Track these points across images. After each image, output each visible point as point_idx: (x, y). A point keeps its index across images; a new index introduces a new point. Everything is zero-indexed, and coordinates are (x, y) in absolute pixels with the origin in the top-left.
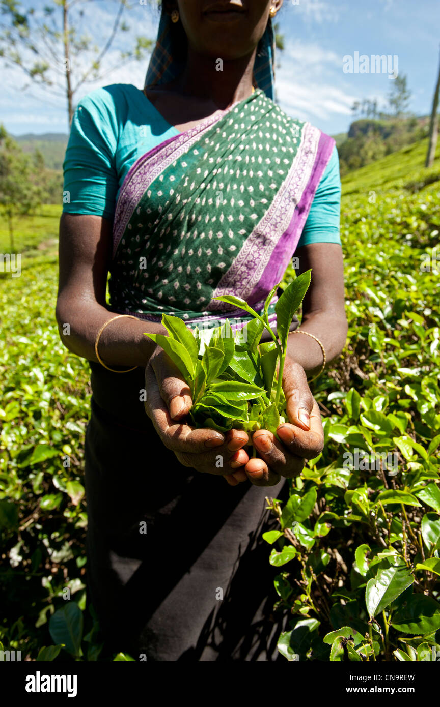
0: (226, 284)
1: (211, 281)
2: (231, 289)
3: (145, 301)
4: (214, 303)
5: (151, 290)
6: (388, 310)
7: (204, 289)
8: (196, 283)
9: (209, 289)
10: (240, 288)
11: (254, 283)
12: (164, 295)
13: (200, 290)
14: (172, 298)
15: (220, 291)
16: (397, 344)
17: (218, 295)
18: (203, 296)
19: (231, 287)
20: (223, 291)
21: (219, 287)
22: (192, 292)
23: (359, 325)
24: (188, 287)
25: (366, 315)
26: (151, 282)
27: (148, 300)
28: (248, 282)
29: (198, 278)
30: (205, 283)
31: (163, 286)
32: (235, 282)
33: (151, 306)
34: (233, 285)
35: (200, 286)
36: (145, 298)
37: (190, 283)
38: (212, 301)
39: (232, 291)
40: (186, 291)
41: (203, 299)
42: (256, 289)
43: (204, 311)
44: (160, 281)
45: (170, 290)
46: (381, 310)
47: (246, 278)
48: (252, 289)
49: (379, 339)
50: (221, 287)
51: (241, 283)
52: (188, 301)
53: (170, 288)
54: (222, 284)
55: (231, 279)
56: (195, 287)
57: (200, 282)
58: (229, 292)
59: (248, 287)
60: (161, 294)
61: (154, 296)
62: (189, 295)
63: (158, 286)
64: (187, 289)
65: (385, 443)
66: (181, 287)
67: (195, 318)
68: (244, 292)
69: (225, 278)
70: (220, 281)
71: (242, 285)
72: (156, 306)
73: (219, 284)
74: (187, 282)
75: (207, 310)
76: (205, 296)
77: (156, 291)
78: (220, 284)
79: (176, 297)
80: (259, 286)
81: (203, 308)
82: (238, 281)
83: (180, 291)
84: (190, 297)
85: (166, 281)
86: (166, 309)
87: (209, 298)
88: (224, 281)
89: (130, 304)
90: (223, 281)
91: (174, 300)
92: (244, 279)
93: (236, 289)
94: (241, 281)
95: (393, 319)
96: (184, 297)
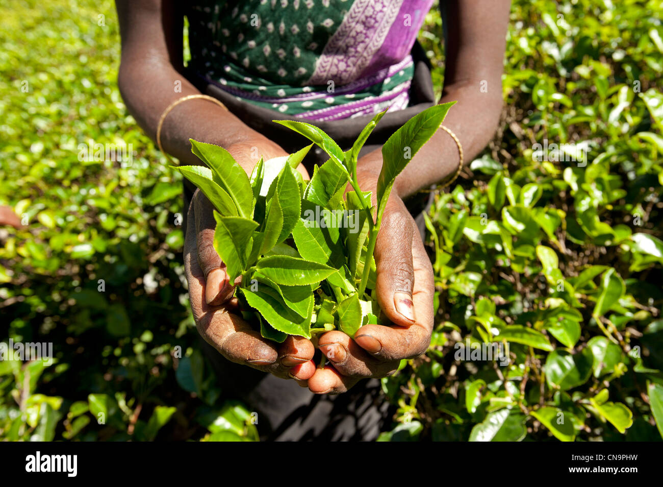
0: (335, 50)
1: (314, 45)
2: (341, 57)
3: (228, 69)
4: (318, 76)
5: (234, 55)
6: (568, 47)
7: (305, 57)
8: (292, 49)
9: (311, 55)
10: (353, 56)
11: (374, 49)
12: (251, 62)
13: (299, 58)
14: (261, 68)
15: (326, 60)
16: (568, 103)
17: (324, 64)
18: (302, 66)
19: (341, 54)
20: (330, 59)
21: (325, 54)
22: (288, 61)
23: (527, 65)
24: (282, 53)
25: (538, 52)
26: (233, 43)
27: (232, 68)
28: (366, 48)
29: (295, 42)
30: (306, 49)
31: (249, 49)
32: (347, 47)
33: (235, 76)
34: (345, 51)
35: (298, 53)
36: (227, 65)
37: (285, 49)
38: (314, 74)
39: (342, 60)
40: (280, 59)
41: (303, 70)
42: (376, 58)
43: (306, 86)
44: (245, 42)
45: (258, 57)
46: (559, 47)
47: (363, 42)
48: (370, 58)
49: (547, 93)
50: (328, 53)
51: (356, 48)
52: (282, 73)
53: (258, 54)
54: (330, 50)
55: (341, 43)
56: (291, 53)
57: (299, 47)
58: (339, 61)
59: (365, 54)
60: (246, 61)
61: (238, 63)
62: (283, 64)
63: (243, 49)
64: (282, 57)
65: (526, 251)
66: (274, 54)
67: (293, 95)
68: (359, 62)
69: (333, 41)
70: (327, 46)
71: (357, 52)
72: (241, 77)
73: (325, 50)
74: (281, 47)
75: (309, 85)
76: (306, 67)
77: (241, 56)
78: (327, 49)
79: (267, 67)
80: (380, 53)
81: (304, 83)
82: (352, 46)
83: (272, 59)
84: (286, 68)
85: (252, 43)
86: (256, 82)
87: (311, 69)
88: (332, 45)
89: (211, 68)
90: (330, 45)
91: (265, 70)
92: (359, 43)
93: (349, 58)
94: (355, 46)
95: (571, 63)
96: (279, 68)
